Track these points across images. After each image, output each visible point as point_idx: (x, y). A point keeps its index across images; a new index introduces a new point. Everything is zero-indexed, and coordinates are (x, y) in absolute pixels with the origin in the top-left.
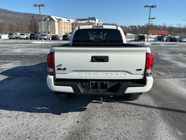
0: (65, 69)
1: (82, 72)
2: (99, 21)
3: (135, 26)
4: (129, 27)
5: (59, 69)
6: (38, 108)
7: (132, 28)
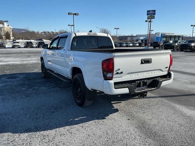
0: (122, 73)
1: (133, 74)
2: (8, 26)
3: (49, 32)
4: (42, 33)
5: (117, 73)
6: (76, 119)
7: (46, 34)
